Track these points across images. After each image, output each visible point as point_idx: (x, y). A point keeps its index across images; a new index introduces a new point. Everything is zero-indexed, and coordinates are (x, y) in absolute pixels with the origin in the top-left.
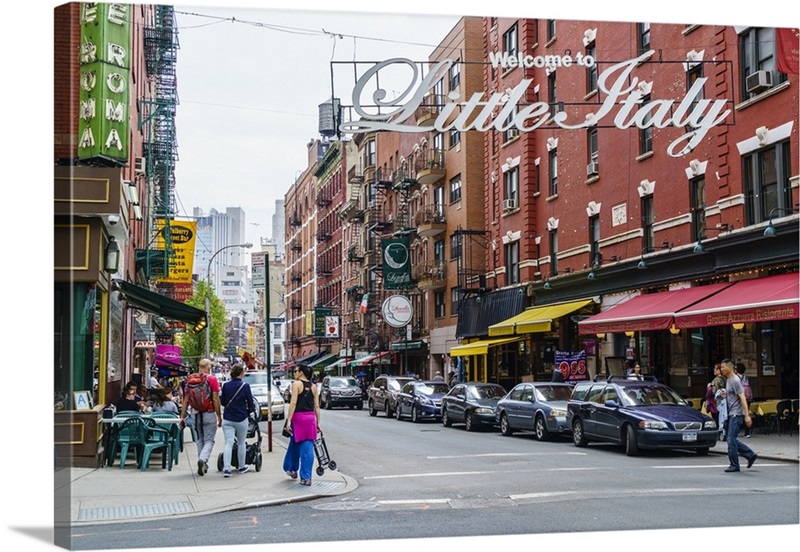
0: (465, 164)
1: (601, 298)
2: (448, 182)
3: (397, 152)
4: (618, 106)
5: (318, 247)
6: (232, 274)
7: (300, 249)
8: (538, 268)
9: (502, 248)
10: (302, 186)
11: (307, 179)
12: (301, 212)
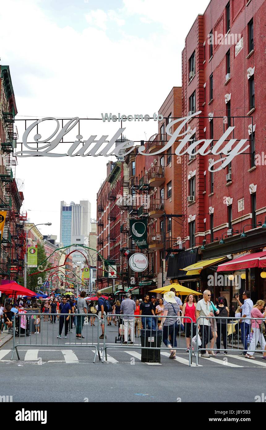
0: (173, 175)
1: (232, 256)
2: (166, 185)
3: (144, 168)
4: (177, 143)
5: (110, 224)
6: (79, 240)
7: (103, 225)
8: (204, 237)
9: (188, 225)
10: (104, 188)
11: (106, 184)
12: (104, 204)
